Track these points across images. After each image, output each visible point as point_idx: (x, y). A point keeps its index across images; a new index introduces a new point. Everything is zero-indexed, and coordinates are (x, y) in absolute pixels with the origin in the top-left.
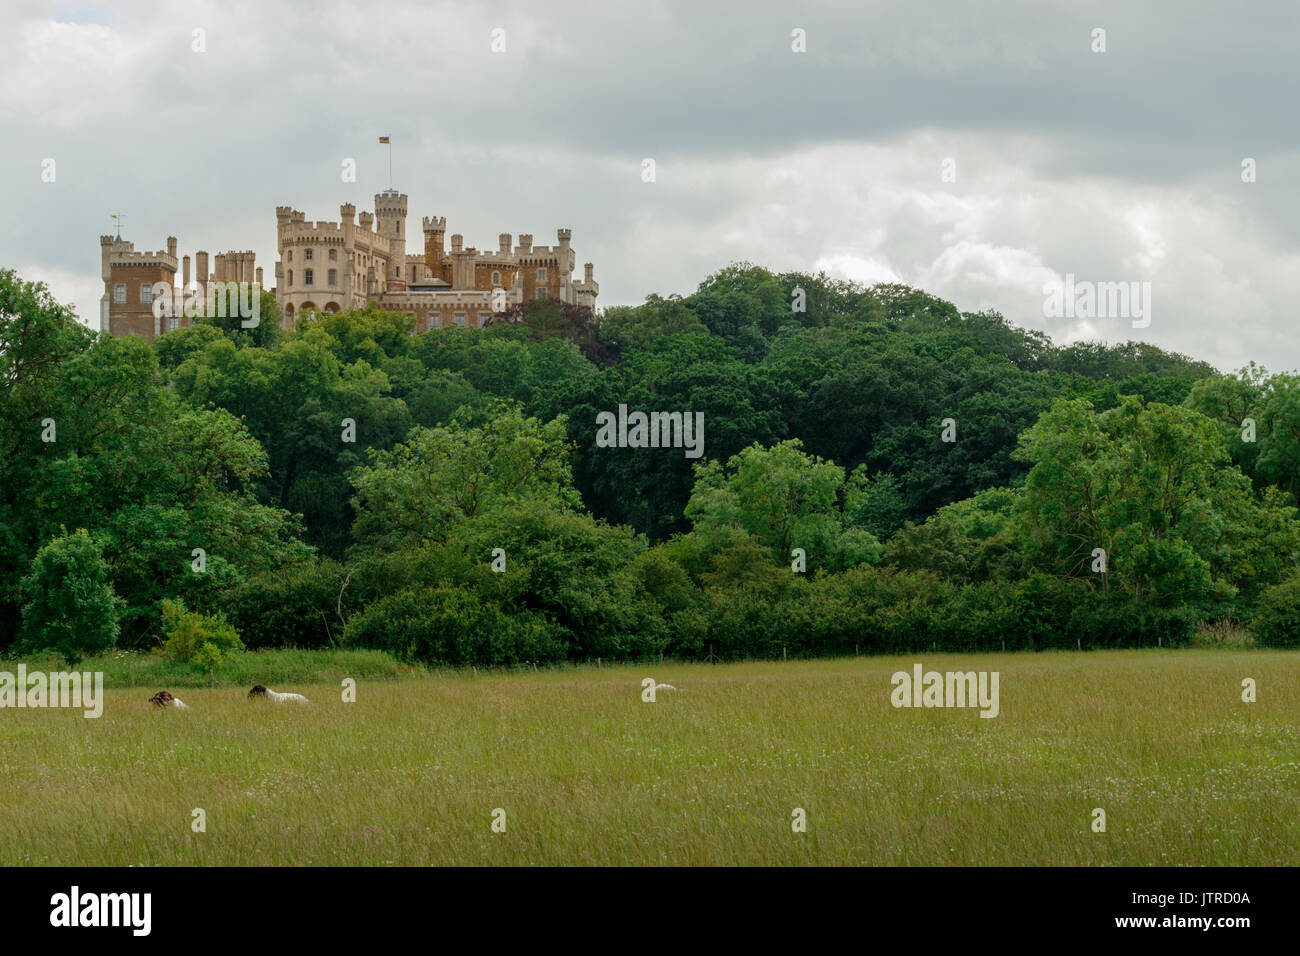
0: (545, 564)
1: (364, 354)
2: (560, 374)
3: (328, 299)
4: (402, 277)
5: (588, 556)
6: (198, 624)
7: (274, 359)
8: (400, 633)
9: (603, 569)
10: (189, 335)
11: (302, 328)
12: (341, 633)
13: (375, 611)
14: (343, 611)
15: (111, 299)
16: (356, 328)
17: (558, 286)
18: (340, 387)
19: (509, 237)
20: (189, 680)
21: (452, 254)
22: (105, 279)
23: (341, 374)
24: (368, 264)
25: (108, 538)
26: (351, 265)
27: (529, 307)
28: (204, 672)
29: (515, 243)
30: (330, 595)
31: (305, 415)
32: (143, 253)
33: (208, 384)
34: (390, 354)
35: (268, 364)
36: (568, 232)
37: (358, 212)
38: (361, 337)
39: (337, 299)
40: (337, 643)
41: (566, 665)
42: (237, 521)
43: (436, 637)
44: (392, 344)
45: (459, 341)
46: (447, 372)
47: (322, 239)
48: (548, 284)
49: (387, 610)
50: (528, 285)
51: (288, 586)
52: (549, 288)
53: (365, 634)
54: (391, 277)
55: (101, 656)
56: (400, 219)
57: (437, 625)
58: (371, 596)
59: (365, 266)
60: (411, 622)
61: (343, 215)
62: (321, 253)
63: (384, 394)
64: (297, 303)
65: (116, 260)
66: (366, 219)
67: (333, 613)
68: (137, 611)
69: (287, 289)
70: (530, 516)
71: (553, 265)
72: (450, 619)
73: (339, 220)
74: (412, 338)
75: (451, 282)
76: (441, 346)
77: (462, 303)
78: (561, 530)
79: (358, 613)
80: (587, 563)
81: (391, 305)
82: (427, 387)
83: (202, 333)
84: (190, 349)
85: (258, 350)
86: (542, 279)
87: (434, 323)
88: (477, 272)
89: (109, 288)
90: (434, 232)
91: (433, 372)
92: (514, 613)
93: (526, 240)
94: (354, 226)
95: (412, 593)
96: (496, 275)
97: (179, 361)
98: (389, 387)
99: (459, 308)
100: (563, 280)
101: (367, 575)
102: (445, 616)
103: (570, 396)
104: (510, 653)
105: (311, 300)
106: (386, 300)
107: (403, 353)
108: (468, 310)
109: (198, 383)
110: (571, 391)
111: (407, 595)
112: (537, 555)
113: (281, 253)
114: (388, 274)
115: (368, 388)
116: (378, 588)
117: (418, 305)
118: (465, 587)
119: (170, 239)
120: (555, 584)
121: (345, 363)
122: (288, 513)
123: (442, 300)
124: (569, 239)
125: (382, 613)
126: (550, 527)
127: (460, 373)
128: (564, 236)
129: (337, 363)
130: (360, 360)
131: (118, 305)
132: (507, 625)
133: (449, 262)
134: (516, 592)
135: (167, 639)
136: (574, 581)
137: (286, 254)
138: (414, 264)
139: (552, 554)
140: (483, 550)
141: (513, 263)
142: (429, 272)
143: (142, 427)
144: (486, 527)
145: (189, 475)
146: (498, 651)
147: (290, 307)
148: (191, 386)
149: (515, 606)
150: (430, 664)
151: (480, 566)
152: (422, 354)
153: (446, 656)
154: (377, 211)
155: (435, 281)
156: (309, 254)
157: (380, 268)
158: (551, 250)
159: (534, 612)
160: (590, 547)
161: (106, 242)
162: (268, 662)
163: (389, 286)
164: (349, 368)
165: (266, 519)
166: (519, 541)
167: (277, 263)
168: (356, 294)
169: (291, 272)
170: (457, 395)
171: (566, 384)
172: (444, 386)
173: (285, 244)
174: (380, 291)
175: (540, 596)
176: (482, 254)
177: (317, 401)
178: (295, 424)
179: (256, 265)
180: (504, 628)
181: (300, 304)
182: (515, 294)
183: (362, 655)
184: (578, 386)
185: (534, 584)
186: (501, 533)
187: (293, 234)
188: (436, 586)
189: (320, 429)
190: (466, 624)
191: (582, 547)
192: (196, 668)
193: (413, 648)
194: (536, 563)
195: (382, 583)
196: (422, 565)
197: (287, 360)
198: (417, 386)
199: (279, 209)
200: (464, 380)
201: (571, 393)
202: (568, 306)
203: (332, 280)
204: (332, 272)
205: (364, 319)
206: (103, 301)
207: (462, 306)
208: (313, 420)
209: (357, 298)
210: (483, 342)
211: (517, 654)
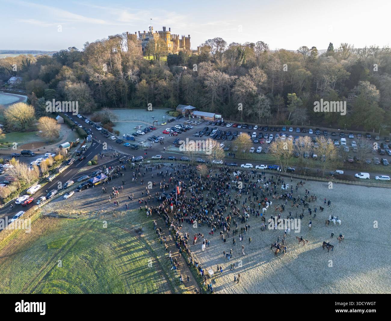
128: (189, 36)
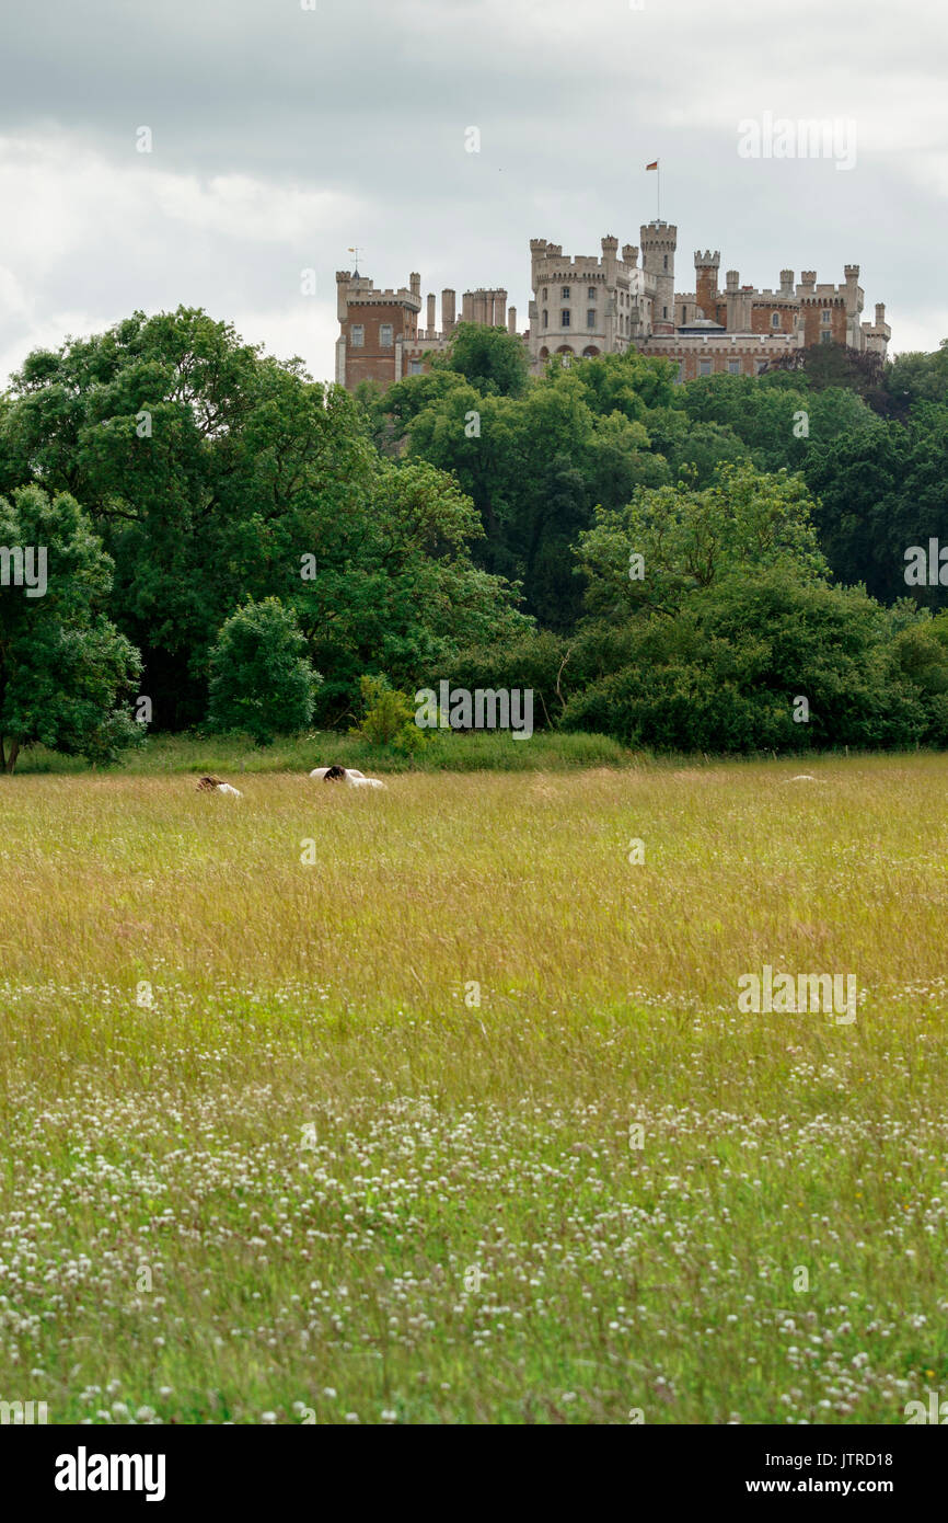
0: (787, 640)
1: (622, 405)
2: (841, 427)
3: (587, 342)
4: (671, 319)
5: (835, 631)
6: (400, 703)
7: (521, 409)
8: (624, 716)
9: (853, 646)
10: (427, 382)
11: (553, 375)
12: (559, 714)
13: (598, 691)
14: (562, 690)
15: (348, 343)
16: (612, 374)
17: (844, 328)
18: (594, 440)
19: (791, 274)
20: (387, 764)
21: (727, 293)
22: (340, 320)
23: (595, 427)
24: (632, 303)
25: (304, 606)
26: (613, 303)
27: (810, 352)
28: (406, 755)
29: (798, 280)
30: (548, 672)
31: (555, 470)
32: (383, 291)
33: (447, 436)
34: (649, 404)
35: (512, 415)
36: (857, 268)
37: (621, 245)
38: (618, 385)
39: (597, 343)
40: (555, 725)
41: (810, 753)
42: (447, 588)
43: (664, 720)
44: (655, 393)
45: (730, 390)
46: (713, 424)
47: (580, 275)
48: (834, 326)
49: (611, 689)
50: (810, 328)
51: (502, 661)
52: (835, 331)
53: (585, 716)
54: (657, 318)
55: (297, 737)
56: (667, 253)
57: (665, 708)
58: (594, 674)
59: (628, 305)
60: (636, 703)
61: (605, 249)
62: (579, 291)
63: (643, 449)
64: (552, 347)
65: (352, 298)
66: (630, 253)
67: (552, 692)
68: (340, 686)
69: (541, 332)
70: (773, 586)
71: (839, 305)
72: (681, 700)
73: (599, 254)
74: (678, 387)
75: (725, 324)
76: (710, 395)
77: (737, 347)
78: (807, 603)
79: (579, 692)
80: (835, 639)
81: (657, 349)
82: (692, 441)
83: (442, 380)
84: (428, 398)
85: (503, 399)
86: (826, 323)
87: (705, 371)
88: (754, 313)
89: (345, 330)
90: (706, 267)
91: (698, 425)
92: (752, 694)
93: (809, 277)
94: (616, 260)
95: (638, 671)
96: (776, 316)
97: (416, 410)
98: (649, 442)
99: (733, 353)
100: (850, 323)
101: (590, 651)
102: (674, 697)
103: (848, 452)
104: (747, 739)
105: (568, 343)
106: (652, 344)
107: (665, 403)
108: (742, 355)
109: (437, 435)
110: (849, 446)
111: (631, 672)
112: (778, 630)
113: (536, 291)
114: (653, 315)
115: (624, 442)
116: (602, 664)
117: (687, 349)
118: (698, 665)
119: (412, 275)
120: (798, 662)
121: (599, 415)
122: (505, 580)
123: (715, 345)
124: (857, 276)
125: (604, 693)
126: (793, 599)
127: (728, 426)
128: (852, 273)
129: (590, 416)
130: (615, 411)
131: (356, 349)
132: (745, 708)
133: (724, 301)
134: (755, 671)
135: (365, 718)
136: (820, 660)
137: (541, 292)
138: (683, 303)
139: (795, 629)
140: (719, 624)
141: (793, 303)
142: (701, 312)
143: (341, 483)
144: (722, 598)
145: (396, 538)
146: (733, 736)
147: (545, 351)
148: (429, 439)
149: (754, 688)
150: (657, 750)
151: (715, 642)
152: (687, 404)
153: (675, 741)
154: (643, 244)
155: (707, 323)
156: (566, 293)
157: (645, 309)
158: (837, 288)
159: (774, 693)
160: (838, 622)
161: (342, 278)
162: (477, 746)
163: (655, 328)
164: (605, 420)
165: (479, 586)
166: (758, 614)
167: (531, 302)
168: (618, 338)
169: (546, 312)
170: (723, 451)
171: (845, 439)
172: (710, 440)
173: (540, 282)
174: (645, 334)
175: (781, 676)
176: (760, 292)
177: (568, 457)
178: (542, 482)
179: (508, 305)
180: (741, 712)
181: (556, 347)
182: (796, 338)
183: (583, 740)
184: (857, 441)
185: (775, 662)
186: (738, 605)
187: (548, 270)
188: (666, 663)
189: (571, 488)
190: (700, 706)
191: (830, 621)
192: (396, 751)
193: (639, 731)
194: (777, 638)
195: (607, 658)
196: (649, 640)
197: (535, 410)
198: (679, 439)
199: (533, 242)
200: (732, 434)
201: (849, 449)
202: (854, 352)
203: (591, 321)
204: (591, 312)
205: (621, 366)
206: (338, 344)
207: (737, 351)
208: (564, 477)
209: (619, 342)
210: (756, 391)
211: (755, 740)
